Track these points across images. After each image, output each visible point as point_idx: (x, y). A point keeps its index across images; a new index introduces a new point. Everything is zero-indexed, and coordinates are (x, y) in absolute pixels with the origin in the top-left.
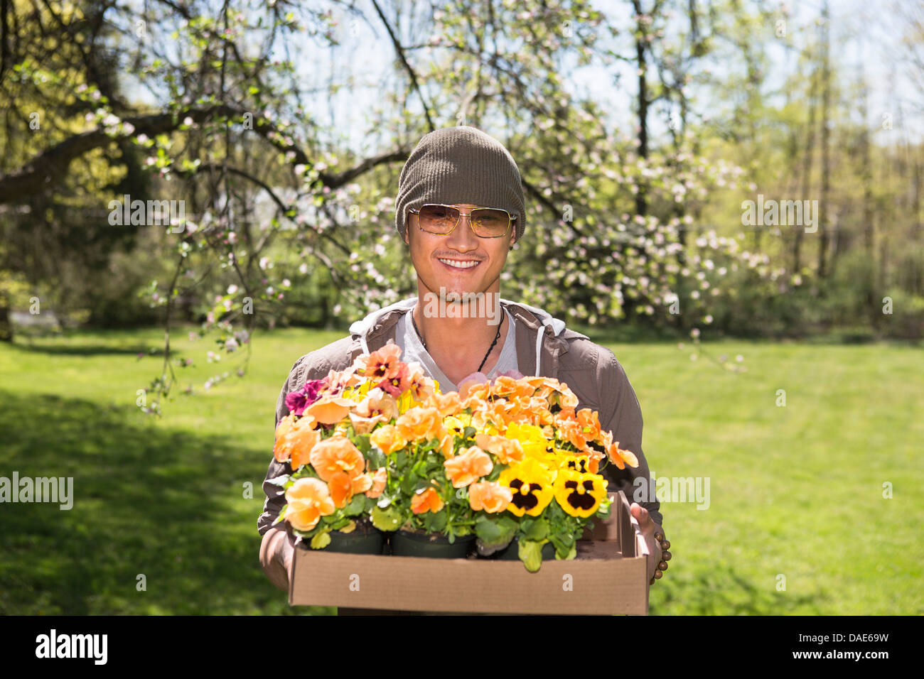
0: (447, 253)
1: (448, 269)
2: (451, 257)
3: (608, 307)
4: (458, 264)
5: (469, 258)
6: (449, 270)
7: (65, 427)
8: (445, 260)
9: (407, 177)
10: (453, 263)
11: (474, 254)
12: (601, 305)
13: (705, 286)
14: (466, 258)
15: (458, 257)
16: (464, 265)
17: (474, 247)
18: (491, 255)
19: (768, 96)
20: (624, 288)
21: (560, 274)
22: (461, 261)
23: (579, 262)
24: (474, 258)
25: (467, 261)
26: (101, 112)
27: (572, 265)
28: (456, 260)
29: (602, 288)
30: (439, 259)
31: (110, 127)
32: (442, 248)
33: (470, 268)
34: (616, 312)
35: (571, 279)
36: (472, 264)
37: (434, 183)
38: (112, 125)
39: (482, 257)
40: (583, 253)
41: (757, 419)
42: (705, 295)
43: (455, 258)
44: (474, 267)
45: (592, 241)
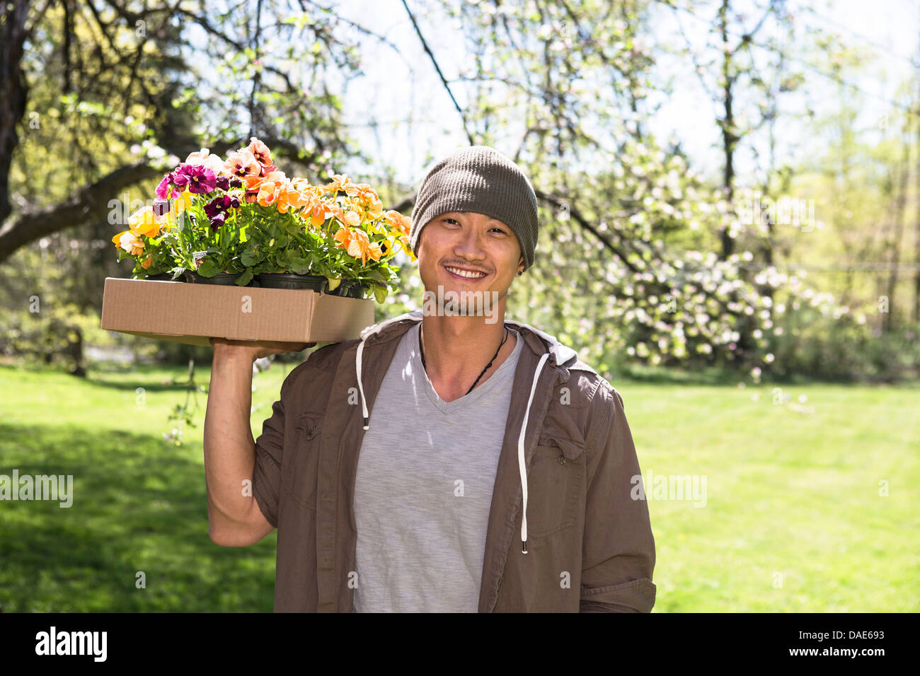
0: (455, 261)
1: (453, 277)
2: (457, 265)
3: (671, 346)
4: (463, 274)
5: (475, 268)
6: (455, 278)
7: (130, 463)
8: (451, 270)
9: (425, 188)
10: (458, 272)
11: (480, 265)
12: (663, 344)
13: (768, 325)
14: (472, 267)
15: (465, 266)
16: (469, 275)
17: (481, 257)
18: (498, 268)
19: (861, 133)
20: (686, 326)
21: (619, 312)
22: (467, 270)
23: (636, 299)
24: (480, 269)
25: (472, 271)
26: (147, 144)
27: (629, 302)
28: (461, 269)
29: (661, 326)
30: (445, 267)
31: (155, 159)
32: (450, 256)
33: (475, 278)
34: (680, 351)
35: (630, 316)
36: (478, 275)
37: (449, 192)
38: (157, 157)
39: (490, 270)
40: (641, 290)
41: (839, 465)
42: (768, 334)
43: (461, 266)
44: (479, 278)
45: (648, 278)
